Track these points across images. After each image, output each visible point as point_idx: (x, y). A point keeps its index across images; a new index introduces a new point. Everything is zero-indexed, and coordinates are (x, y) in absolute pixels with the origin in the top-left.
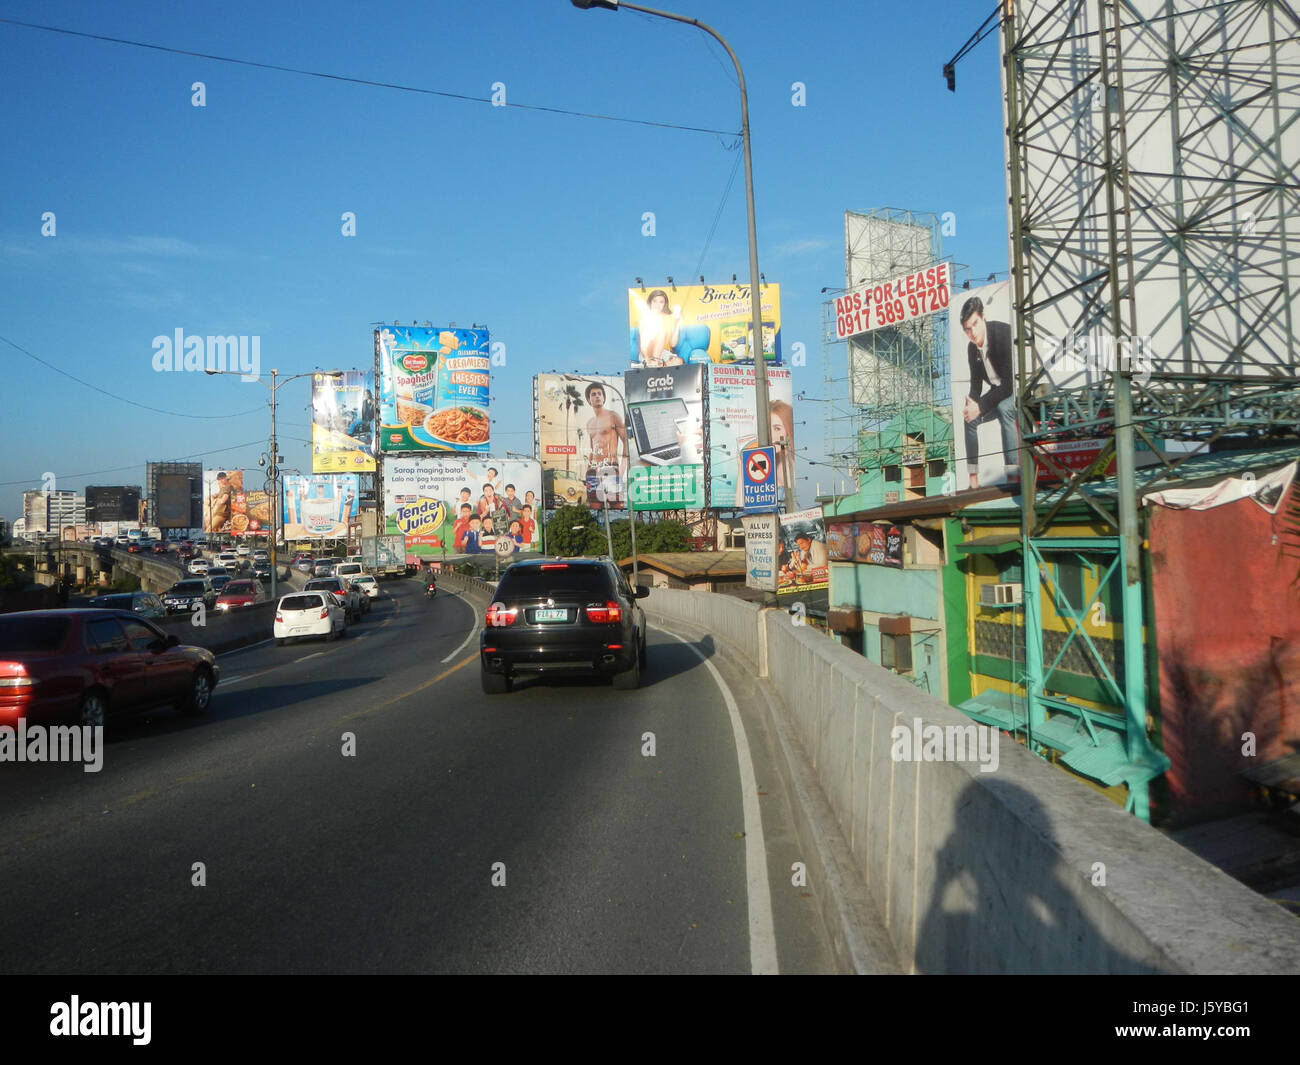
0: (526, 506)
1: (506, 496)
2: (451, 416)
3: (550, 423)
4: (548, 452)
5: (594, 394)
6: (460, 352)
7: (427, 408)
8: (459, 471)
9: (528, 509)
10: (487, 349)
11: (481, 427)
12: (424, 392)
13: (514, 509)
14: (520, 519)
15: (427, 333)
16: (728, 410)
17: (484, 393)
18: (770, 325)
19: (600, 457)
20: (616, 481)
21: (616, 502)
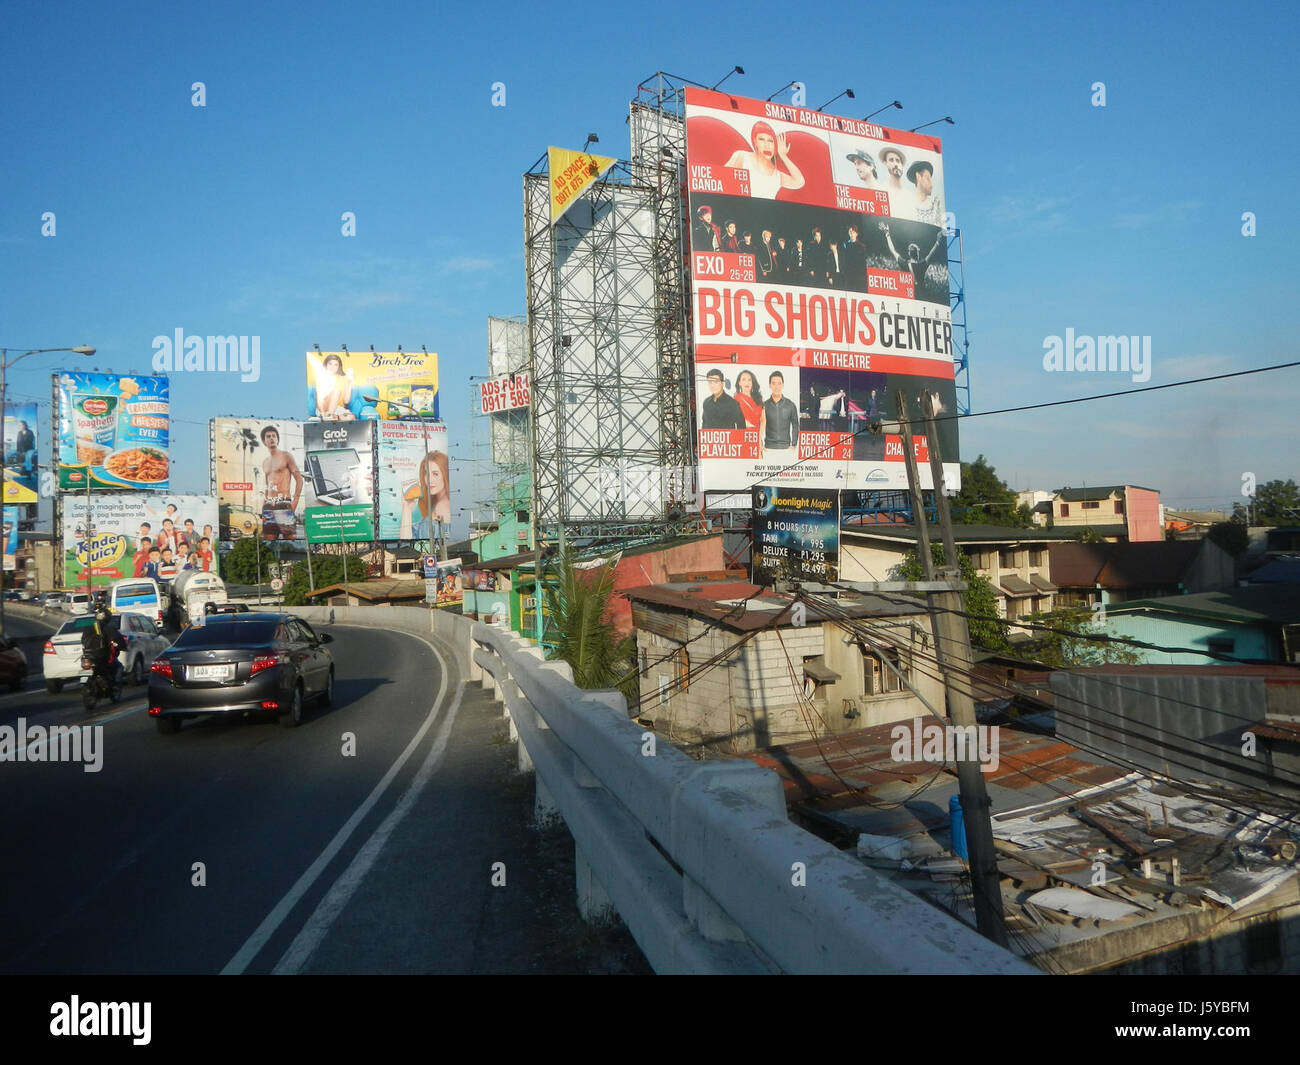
0: (204, 539)
1: (185, 529)
2: (132, 456)
3: (226, 462)
4: (225, 489)
5: (269, 436)
6: (140, 398)
7: (108, 449)
8: (139, 507)
9: (206, 541)
10: (166, 395)
11: (160, 467)
12: (106, 433)
13: (194, 542)
14: (198, 551)
15: (107, 380)
16: (395, 459)
17: (164, 436)
18: (430, 387)
19: (274, 494)
20: (289, 514)
21: (289, 533)
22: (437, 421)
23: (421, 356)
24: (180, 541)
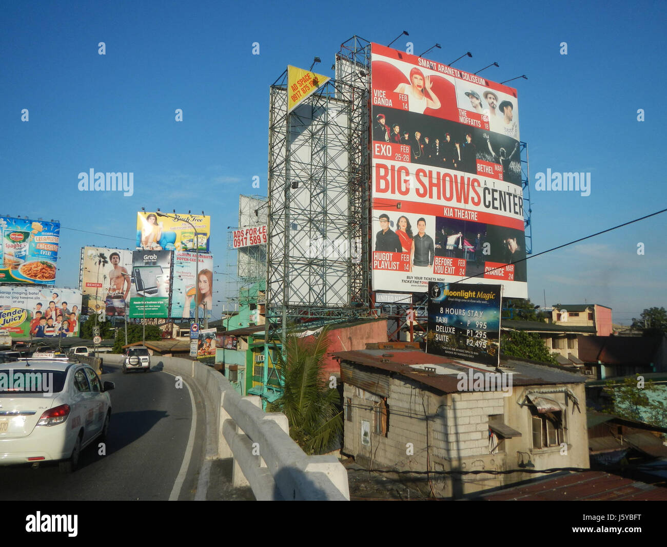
0: (73, 313)
1: (62, 307)
2: (35, 266)
3: (89, 271)
4: (87, 286)
5: (114, 258)
6: (43, 233)
7: (21, 261)
8: (36, 294)
9: (73, 315)
10: (58, 232)
11: (51, 272)
13: (66, 315)
14: (68, 320)
15: (25, 222)
16: (182, 272)
17: (54, 255)
18: (205, 234)
19: (114, 290)
20: (122, 301)
21: (121, 312)
22: (208, 253)
23: (201, 217)
24: (58, 314)
